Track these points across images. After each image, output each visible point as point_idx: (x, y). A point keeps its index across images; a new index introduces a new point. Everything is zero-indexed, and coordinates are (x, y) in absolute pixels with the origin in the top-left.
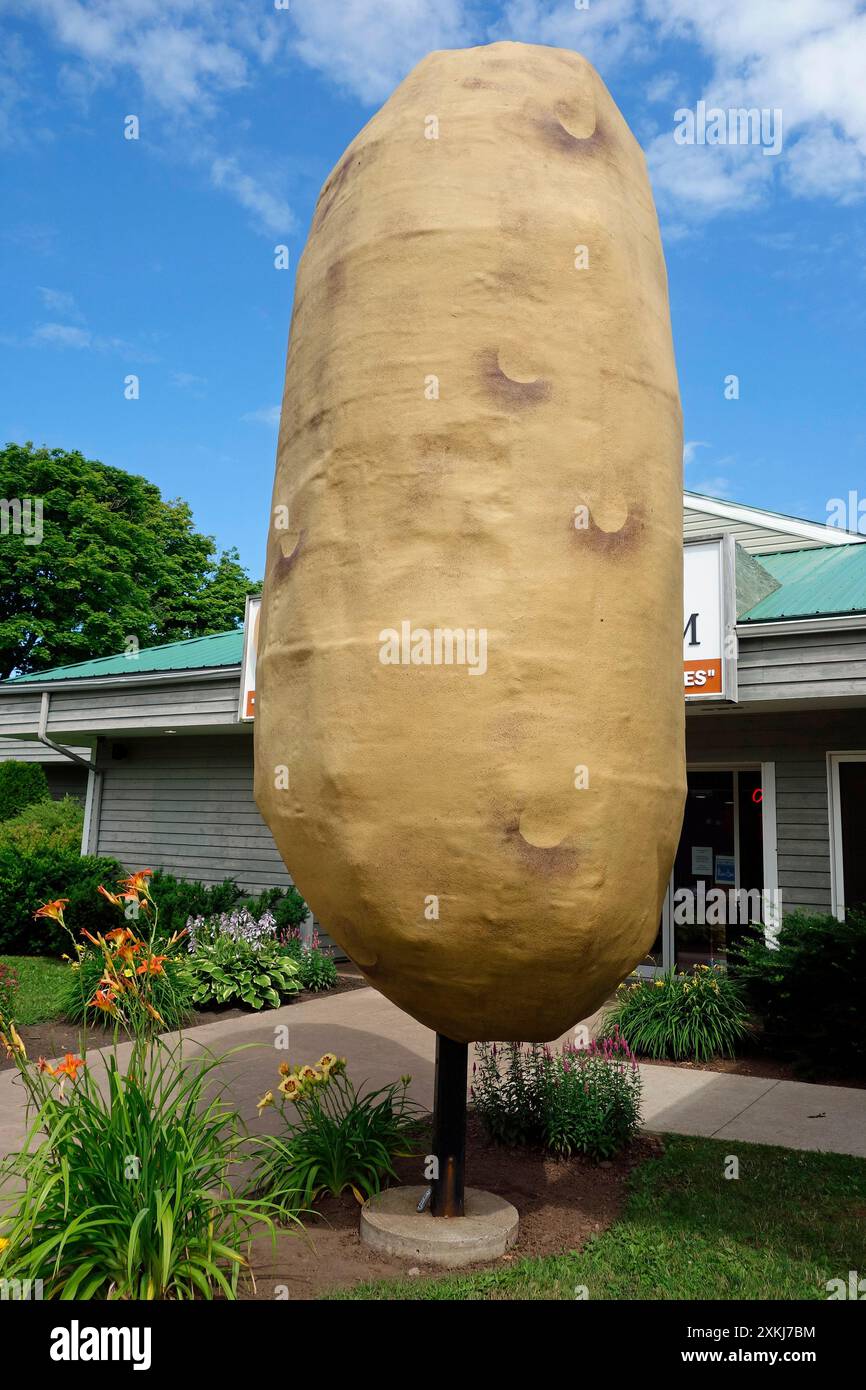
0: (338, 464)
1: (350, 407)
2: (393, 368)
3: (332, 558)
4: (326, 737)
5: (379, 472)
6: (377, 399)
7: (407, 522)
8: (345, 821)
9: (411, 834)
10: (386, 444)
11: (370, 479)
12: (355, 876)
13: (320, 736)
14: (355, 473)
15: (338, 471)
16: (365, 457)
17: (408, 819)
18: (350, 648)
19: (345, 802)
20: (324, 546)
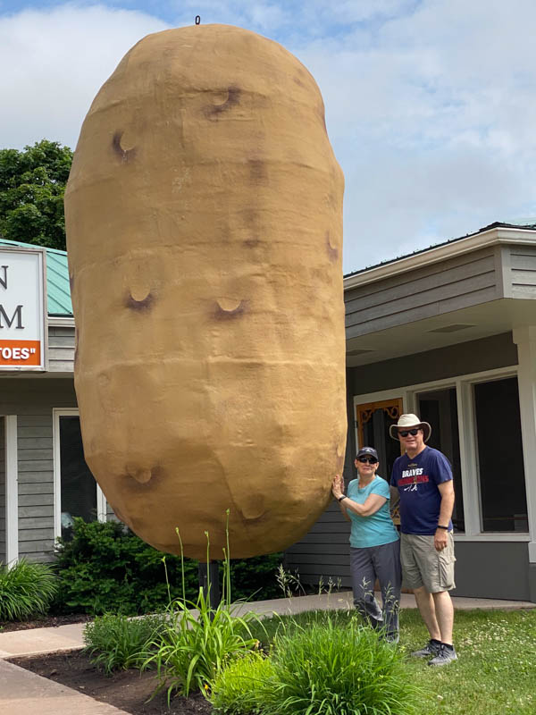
0: (272, 272)
1: (281, 245)
2: (302, 232)
3: (270, 319)
4: (276, 407)
5: (295, 281)
6: (295, 246)
7: (308, 309)
8: (282, 447)
9: (307, 451)
10: (299, 269)
11: (291, 284)
12: (283, 472)
13: (273, 406)
14: (283, 279)
15: (272, 276)
16: (289, 273)
17: (309, 445)
18: (287, 365)
19: (284, 438)
20: (266, 312)
